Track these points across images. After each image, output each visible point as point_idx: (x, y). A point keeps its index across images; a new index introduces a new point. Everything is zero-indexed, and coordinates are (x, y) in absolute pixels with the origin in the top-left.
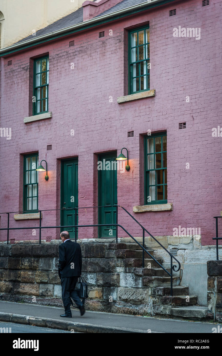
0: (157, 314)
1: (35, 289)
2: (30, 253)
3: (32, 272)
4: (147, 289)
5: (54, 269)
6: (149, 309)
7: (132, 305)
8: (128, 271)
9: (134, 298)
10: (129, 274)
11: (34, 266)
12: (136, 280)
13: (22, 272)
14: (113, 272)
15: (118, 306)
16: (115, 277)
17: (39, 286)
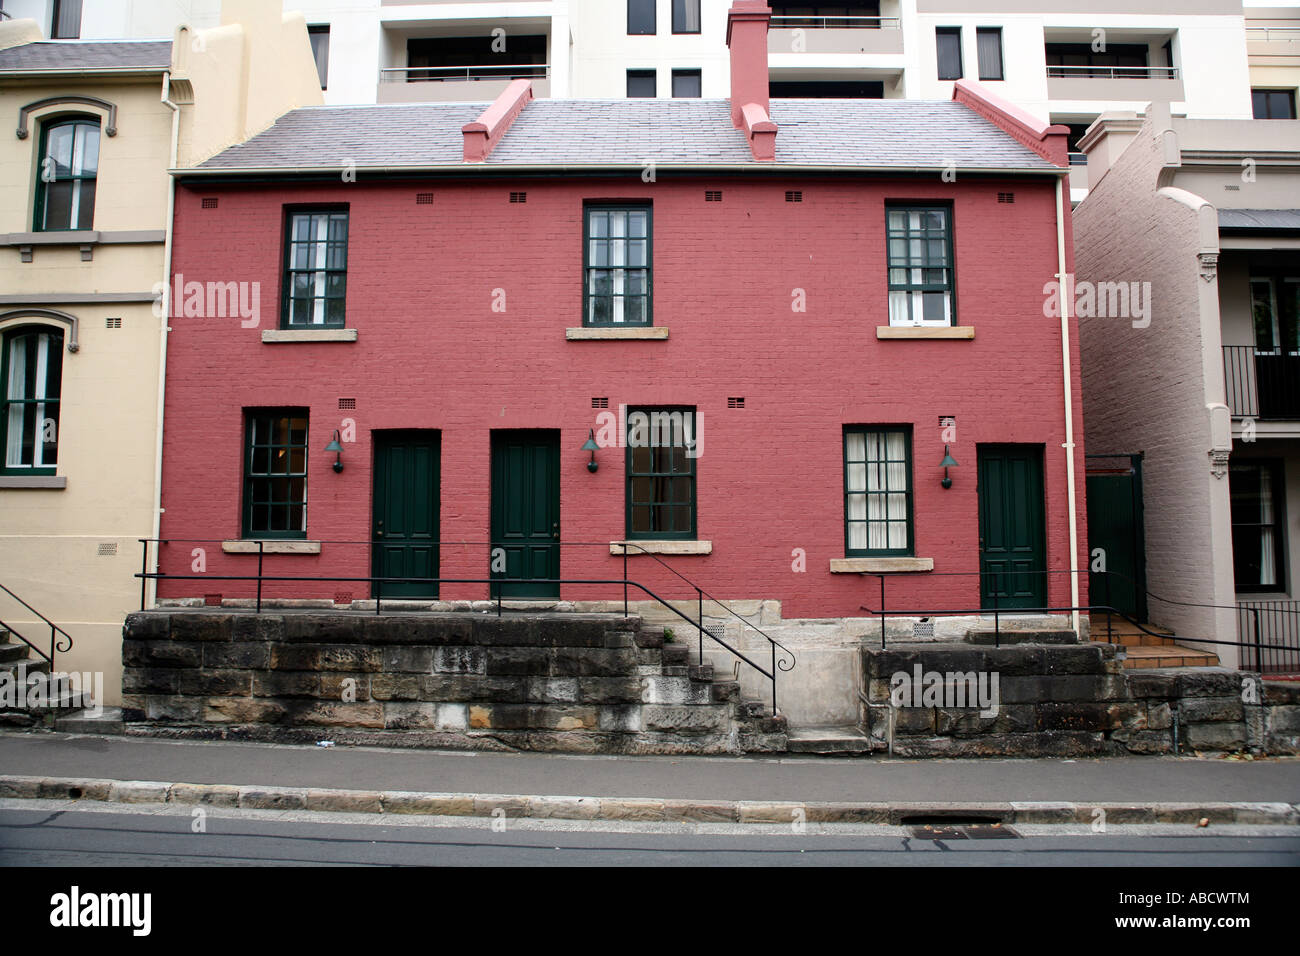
0: (751, 753)
1: (373, 713)
2: (357, 636)
3: (360, 677)
4: (725, 707)
5: (438, 670)
6: (728, 745)
7: (683, 739)
8: (670, 672)
9: (692, 725)
10: (675, 679)
11: (370, 665)
12: (694, 689)
13: (324, 678)
14: (628, 676)
15: (644, 742)
16: (635, 686)
17: (384, 709)
